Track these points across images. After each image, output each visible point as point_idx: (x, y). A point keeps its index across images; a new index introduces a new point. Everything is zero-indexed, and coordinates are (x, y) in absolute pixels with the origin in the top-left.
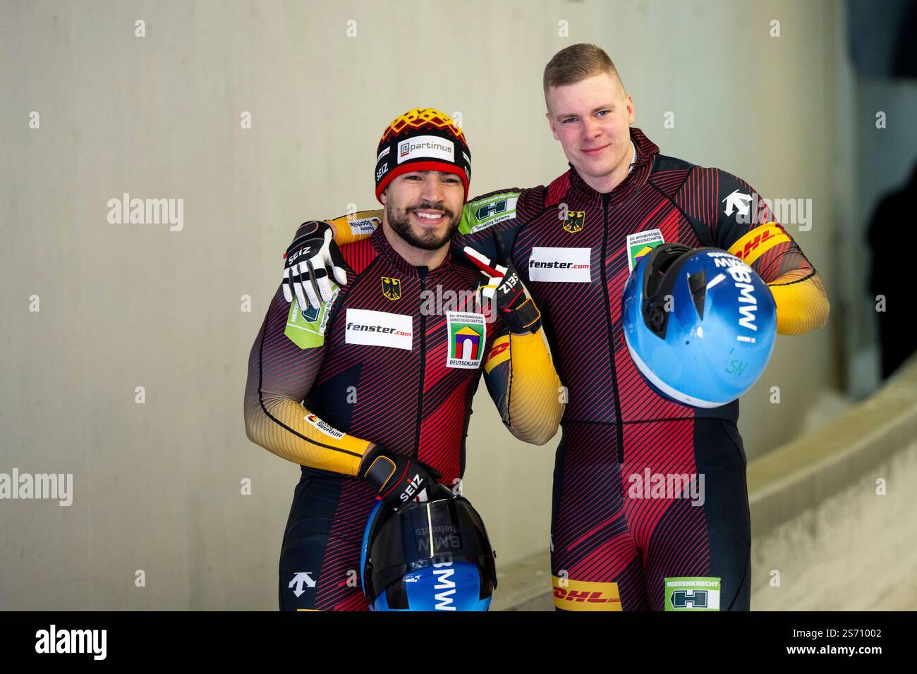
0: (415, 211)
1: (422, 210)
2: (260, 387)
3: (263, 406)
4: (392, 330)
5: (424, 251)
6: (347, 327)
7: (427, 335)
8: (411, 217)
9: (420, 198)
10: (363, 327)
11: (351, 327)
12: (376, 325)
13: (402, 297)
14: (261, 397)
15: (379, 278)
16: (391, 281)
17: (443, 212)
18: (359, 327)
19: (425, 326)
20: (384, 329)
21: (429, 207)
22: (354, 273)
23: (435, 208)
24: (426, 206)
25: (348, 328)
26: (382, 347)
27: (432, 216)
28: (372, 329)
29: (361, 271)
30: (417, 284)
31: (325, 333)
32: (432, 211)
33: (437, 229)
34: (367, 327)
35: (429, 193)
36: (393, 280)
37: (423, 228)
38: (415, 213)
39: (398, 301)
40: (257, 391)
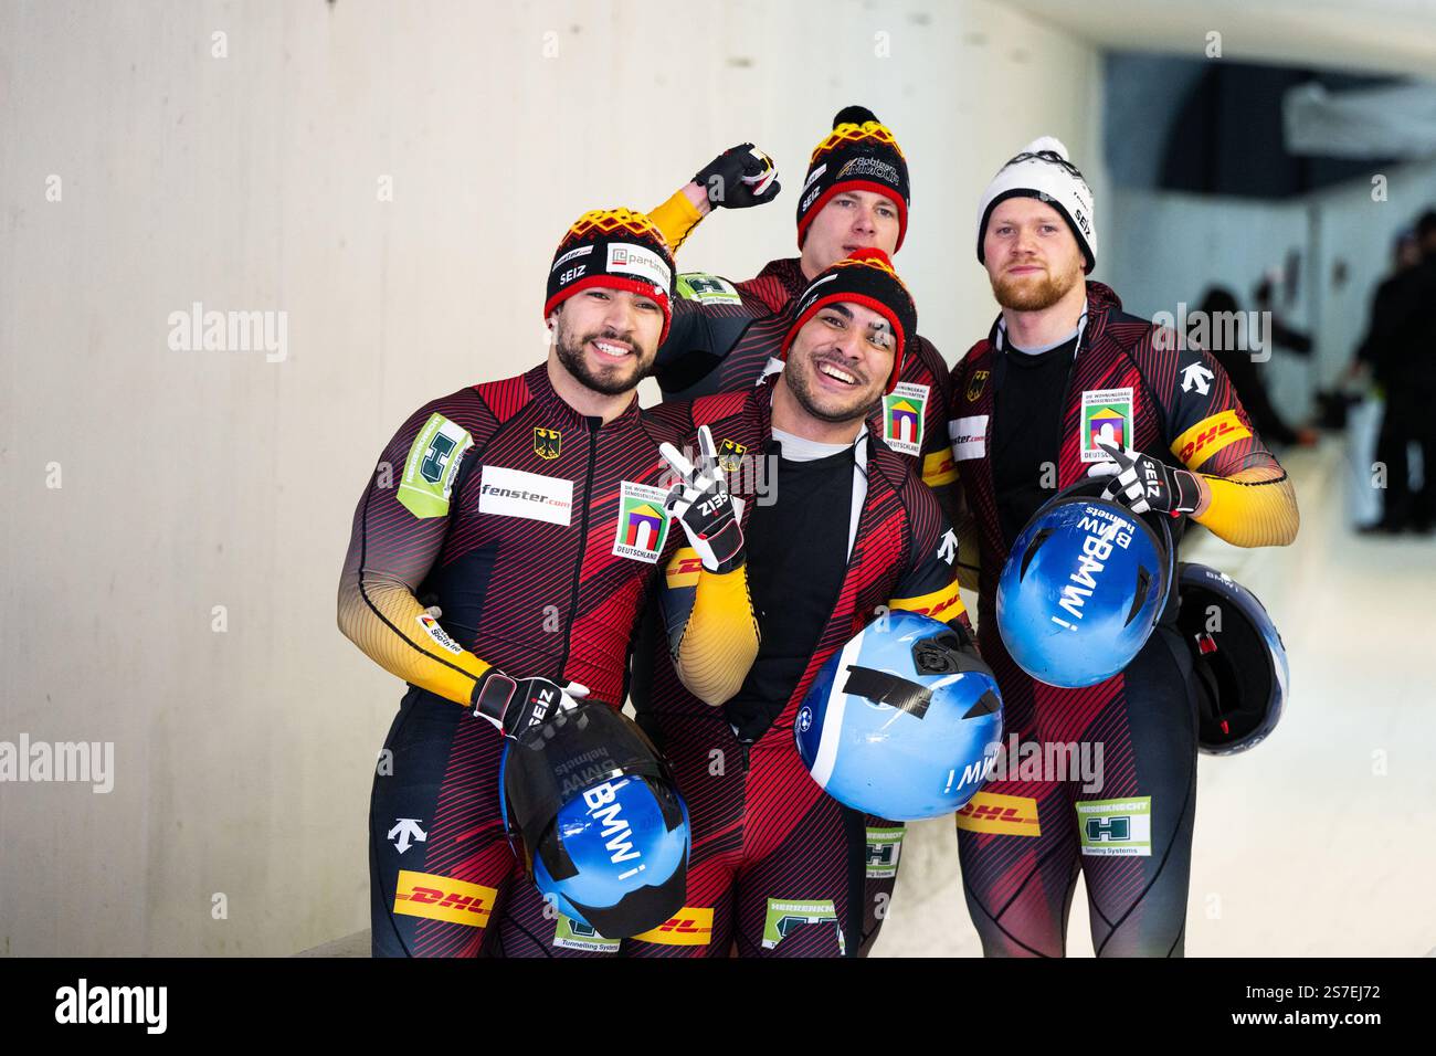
0: (595, 340)
1: (604, 339)
2: (362, 566)
3: (363, 592)
4: (543, 498)
5: (598, 395)
6: (482, 490)
7: (591, 507)
8: (589, 348)
9: (603, 324)
10: (503, 491)
11: (488, 491)
12: (521, 490)
13: (562, 455)
14: (362, 579)
15: (532, 428)
16: (548, 433)
17: (631, 347)
18: (498, 490)
19: (590, 496)
20: (532, 496)
21: (613, 336)
22: (497, 420)
23: (622, 339)
24: (610, 335)
25: (484, 492)
26: (528, 520)
27: (614, 350)
28: (516, 494)
29: (507, 418)
30: (586, 438)
31: (450, 499)
32: (617, 342)
33: (620, 369)
34: (509, 492)
35: (616, 317)
36: (551, 432)
37: (601, 365)
38: (594, 344)
39: (554, 460)
40: (357, 571)
